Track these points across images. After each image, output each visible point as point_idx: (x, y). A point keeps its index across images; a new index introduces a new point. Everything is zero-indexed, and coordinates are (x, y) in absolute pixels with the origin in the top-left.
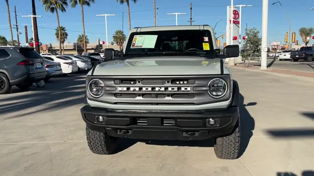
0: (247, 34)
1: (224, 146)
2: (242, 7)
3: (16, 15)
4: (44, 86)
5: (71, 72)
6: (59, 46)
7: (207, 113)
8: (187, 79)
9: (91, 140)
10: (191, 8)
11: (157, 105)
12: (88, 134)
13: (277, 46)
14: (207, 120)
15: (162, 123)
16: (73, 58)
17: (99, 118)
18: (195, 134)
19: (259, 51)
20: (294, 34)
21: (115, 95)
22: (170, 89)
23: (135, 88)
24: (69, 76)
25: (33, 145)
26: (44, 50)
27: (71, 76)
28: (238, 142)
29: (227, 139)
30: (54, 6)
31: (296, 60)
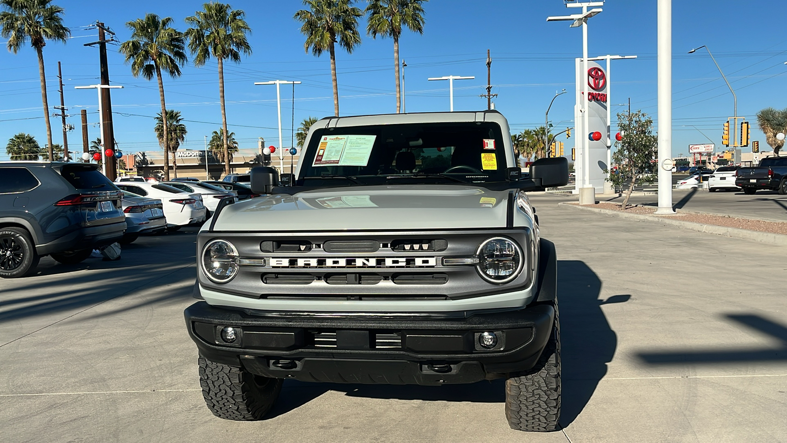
0: (623, 127)
1: (522, 399)
2: (611, 59)
3: (62, 85)
4: (119, 258)
5: (187, 222)
6: (163, 158)
7: (475, 320)
8: (428, 239)
9: (211, 385)
10: (489, 64)
11: (361, 299)
12: (202, 371)
13: (709, 155)
14: (477, 335)
15: (373, 345)
16: (193, 188)
17: (226, 332)
18: (450, 370)
19: (653, 168)
20: (745, 126)
21: (264, 277)
22: (389, 262)
23: (307, 260)
24: (182, 233)
25: (76, 399)
26: (127, 167)
27: (189, 233)
28: (556, 390)
29: (530, 383)
30: (153, 63)
31: (750, 190)
